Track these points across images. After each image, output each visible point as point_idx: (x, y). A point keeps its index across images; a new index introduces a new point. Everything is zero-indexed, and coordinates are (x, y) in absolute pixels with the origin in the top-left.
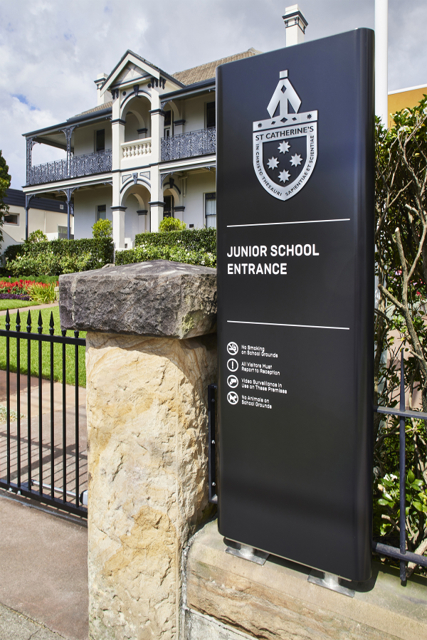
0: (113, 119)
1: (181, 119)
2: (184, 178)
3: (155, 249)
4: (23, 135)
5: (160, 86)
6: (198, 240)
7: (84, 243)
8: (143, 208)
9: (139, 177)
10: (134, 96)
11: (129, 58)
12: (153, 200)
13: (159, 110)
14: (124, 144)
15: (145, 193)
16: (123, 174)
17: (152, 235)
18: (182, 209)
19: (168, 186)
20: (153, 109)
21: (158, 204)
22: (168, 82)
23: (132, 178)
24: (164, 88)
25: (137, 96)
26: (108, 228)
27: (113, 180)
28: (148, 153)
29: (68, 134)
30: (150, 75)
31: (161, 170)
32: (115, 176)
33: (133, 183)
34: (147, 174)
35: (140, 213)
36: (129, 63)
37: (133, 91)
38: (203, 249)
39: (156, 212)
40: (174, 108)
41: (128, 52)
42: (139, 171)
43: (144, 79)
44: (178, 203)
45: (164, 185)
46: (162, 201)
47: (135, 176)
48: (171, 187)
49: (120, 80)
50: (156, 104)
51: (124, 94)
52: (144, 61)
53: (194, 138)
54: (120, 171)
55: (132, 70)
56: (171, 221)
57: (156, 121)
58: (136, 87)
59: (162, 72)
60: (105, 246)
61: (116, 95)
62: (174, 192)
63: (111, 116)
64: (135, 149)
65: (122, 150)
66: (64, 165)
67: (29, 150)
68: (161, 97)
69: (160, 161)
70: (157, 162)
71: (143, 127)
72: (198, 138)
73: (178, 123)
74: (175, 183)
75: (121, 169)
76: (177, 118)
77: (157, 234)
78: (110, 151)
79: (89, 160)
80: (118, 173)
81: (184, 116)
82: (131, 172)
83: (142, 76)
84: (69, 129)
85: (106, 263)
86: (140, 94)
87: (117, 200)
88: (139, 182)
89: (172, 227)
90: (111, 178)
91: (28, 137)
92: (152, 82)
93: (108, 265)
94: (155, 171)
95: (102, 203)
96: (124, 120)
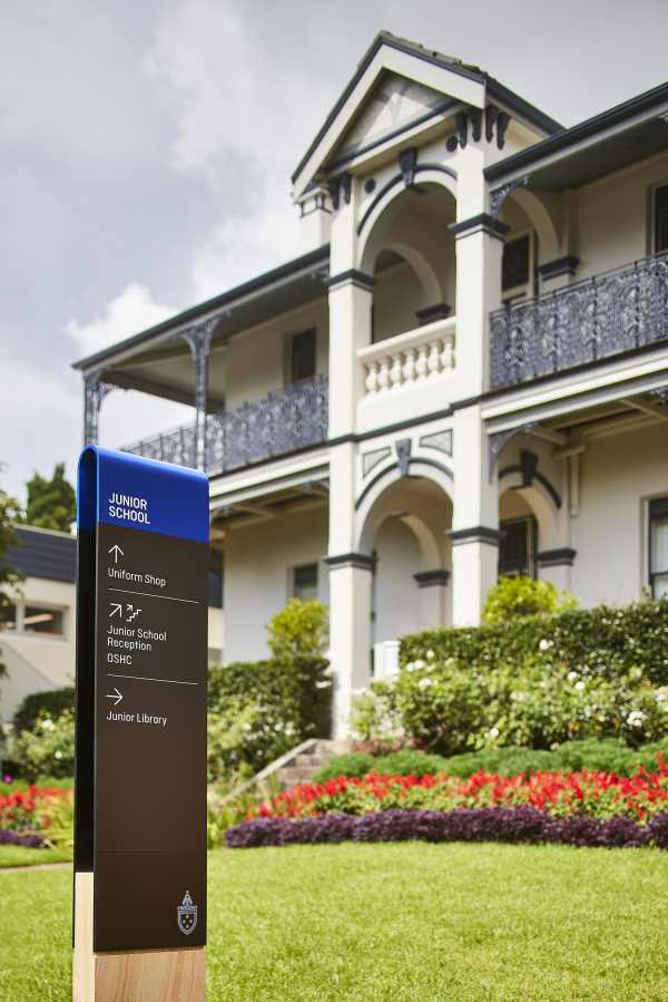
0: (335, 271)
1: (565, 253)
2: (574, 453)
3: (461, 678)
4: (75, 366)
5: (489, 138)
6: (617, 643)
7: (237, 674)
8: (432, 564)
9: (416, 452)
10: (401, 187)
11: (388, 59)
12: (460, 522)
13: (483, 219)
14: (369, 350)
15: (437, 505)
16: (366, 446)
17: (455, 635)
18: (566, 556)
19: (515, 479)
20: (462, 217)
21: (481, 533)
22: (516, 126)
23: (394, 458)
24: (500, 145)
25: (411, 187)
26: (315, 625)
27: (333, 473)
28: (447, 370)
29: (199, 344)
30: (455, 102)
31: (489, 421)
32: (338, 457)
33: (395, 475)
34: (442, 440)
35: (424, 579)
36: (386, 77)
37: (396, 171)
38: (636, 672)
39: (471, 566)
40: (538, 215)
41: (382, 41)
42: (414, 434)
43: (438, 119)
44: (549, 540)
45: (502, 474)
46: (494, 524)
47: (404, 449)
48: (527, 483)
49: (354, 141)
50: (471, 199)
51: (370, 187)
52: (434, 59)
53: (605, 297)
54: (355, 439)
55: (395, 97)
56: (523, 589)
57: (475, 258)
58: (408, 157)
59: (494, 89)
60: (301, 682)
61: (342, 194)
62: (536, 498)
63: (328, 267)
64: (403, 361)
65: (361, 372)
66: (188, 442)
67: (90, 408)
68: (491, 175)
69: (487, 390)
70: (477, 391)
71: (435, 299)
72: (623, 292)
73: (550, 270)
74: (542, 468)
75: (360, 431)
76: (549, 253)
77: (470, 631)
78: (325, 380)
79: (262, 415)
80: (348, 446)
81: (574, 244)
82: (390, 440)
83: (428, 111)
84: (201, 329)
85: (305, 736)
86: (421, 178)
87: (344, 533)
88: (415, 470)
89: (528, 608)
90: (325, 467)
91: (89, 372)
92: (460, 123)
93: (310, 743)
94: (468, 426)
95: (303, 559)
96: (369, 272)
